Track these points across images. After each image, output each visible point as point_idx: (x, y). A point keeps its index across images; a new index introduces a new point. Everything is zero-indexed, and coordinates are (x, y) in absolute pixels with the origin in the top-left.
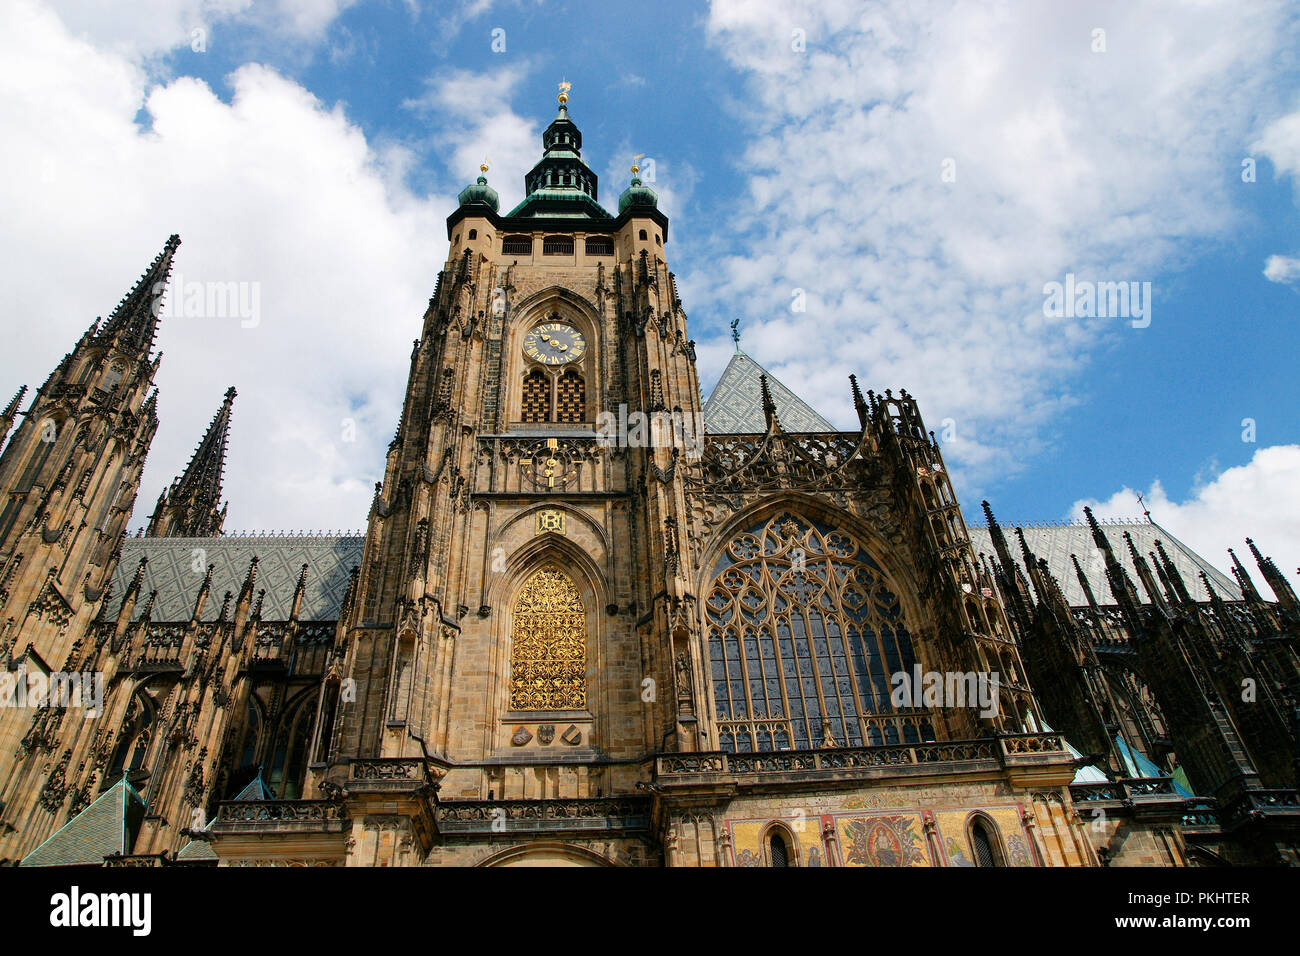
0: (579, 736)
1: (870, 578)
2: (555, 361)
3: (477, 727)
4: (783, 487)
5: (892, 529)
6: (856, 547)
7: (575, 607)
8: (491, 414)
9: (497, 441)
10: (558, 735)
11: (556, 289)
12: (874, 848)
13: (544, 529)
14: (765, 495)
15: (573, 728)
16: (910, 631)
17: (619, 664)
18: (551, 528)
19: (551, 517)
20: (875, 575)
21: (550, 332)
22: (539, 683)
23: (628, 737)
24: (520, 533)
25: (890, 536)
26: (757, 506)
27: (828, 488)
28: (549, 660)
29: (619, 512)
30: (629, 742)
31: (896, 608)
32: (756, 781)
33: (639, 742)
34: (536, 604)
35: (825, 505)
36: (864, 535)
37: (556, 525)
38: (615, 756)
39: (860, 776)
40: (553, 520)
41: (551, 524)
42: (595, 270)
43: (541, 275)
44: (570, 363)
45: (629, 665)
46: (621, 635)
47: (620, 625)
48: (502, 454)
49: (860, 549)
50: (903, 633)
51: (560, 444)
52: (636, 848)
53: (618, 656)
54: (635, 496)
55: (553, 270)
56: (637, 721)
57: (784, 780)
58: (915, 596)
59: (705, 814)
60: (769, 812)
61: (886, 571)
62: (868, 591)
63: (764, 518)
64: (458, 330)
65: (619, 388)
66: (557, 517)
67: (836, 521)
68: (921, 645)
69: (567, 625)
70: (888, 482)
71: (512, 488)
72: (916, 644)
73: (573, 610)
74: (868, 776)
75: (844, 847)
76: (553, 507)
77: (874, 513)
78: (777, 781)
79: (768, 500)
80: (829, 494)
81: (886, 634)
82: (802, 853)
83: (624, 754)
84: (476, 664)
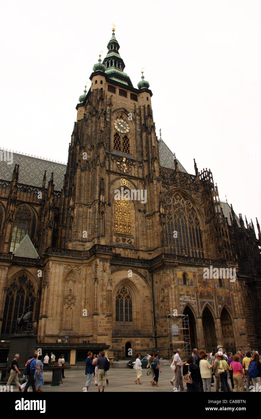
0: (131, 242)
1: (194, 214)
2: (122, 132)
3: (109, 236)
4: (179, 186)
5: (201, 204)
6: (192, 206)
7: (129, 207)
8: (108, 145)
9: (110, 154)
10: (126, 241)
11: (123, 108)
12: (202, 281)
13: (123, 184)
14: (175, 188)
15: (130, 240)
16: (201, 229)
17: (141, 225)
18: (124, 184)
19: (124, 181)
20: (195, 214)
21: (120, 122)
22: (121, 227)
23: (143, 244)
24: (117, 184)
25: (200, 205)
26: (172, 190)
27: (188, 189)
28: (123, 221)
29: (140, 183)
30: (144, 246)
31: (199, 223)
32: (182, 262)
33: (146, 246)
34: (119, 204)
35: (187, 194)
36: (194, 204)
37: (126, 184)
38: (141, 249)
39: (201, 265)
40: (125, 182)
41: (124, 183)
42: (133, 105)
43: (119, 102)
44: (126, 134)
45: (144, 226)
46: (142, 218)
47: (141, 215)
48: (112, 159)
49: (193, 207)
50: (200, 230)
51: (126, 160)
52: (147, 272)
53: (141, 223)
54: (145, 180)
55: (122, 102)
56: (145, 241)
57: (187, 263)
58: (204, 222)
59: (171, 268)
60: (183, 270)
61: (197, 213)
62: (193, 218)
63: (173, 193)
64: (103, 117)
65: (140, 146)
66: (126, 182)
67: (188, 198)
68: (204, 234)
69: (127, 212)
70: (201, 191)
71: (115, 170)
72: (202, 233)
73: (128, 208)
74: (202, 265)
75: (197, 280)
76: (125, 178)
77: (197, 198)
78: (186, 263)
79: (175, 189)
80: (188, 191)
81: (196, 229)
82: (190, 280)
83: (142, 248)
84: (108, 219)
